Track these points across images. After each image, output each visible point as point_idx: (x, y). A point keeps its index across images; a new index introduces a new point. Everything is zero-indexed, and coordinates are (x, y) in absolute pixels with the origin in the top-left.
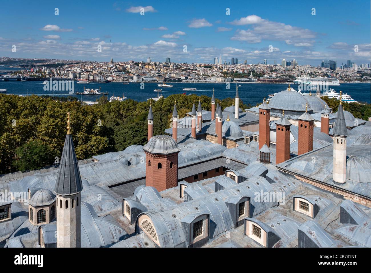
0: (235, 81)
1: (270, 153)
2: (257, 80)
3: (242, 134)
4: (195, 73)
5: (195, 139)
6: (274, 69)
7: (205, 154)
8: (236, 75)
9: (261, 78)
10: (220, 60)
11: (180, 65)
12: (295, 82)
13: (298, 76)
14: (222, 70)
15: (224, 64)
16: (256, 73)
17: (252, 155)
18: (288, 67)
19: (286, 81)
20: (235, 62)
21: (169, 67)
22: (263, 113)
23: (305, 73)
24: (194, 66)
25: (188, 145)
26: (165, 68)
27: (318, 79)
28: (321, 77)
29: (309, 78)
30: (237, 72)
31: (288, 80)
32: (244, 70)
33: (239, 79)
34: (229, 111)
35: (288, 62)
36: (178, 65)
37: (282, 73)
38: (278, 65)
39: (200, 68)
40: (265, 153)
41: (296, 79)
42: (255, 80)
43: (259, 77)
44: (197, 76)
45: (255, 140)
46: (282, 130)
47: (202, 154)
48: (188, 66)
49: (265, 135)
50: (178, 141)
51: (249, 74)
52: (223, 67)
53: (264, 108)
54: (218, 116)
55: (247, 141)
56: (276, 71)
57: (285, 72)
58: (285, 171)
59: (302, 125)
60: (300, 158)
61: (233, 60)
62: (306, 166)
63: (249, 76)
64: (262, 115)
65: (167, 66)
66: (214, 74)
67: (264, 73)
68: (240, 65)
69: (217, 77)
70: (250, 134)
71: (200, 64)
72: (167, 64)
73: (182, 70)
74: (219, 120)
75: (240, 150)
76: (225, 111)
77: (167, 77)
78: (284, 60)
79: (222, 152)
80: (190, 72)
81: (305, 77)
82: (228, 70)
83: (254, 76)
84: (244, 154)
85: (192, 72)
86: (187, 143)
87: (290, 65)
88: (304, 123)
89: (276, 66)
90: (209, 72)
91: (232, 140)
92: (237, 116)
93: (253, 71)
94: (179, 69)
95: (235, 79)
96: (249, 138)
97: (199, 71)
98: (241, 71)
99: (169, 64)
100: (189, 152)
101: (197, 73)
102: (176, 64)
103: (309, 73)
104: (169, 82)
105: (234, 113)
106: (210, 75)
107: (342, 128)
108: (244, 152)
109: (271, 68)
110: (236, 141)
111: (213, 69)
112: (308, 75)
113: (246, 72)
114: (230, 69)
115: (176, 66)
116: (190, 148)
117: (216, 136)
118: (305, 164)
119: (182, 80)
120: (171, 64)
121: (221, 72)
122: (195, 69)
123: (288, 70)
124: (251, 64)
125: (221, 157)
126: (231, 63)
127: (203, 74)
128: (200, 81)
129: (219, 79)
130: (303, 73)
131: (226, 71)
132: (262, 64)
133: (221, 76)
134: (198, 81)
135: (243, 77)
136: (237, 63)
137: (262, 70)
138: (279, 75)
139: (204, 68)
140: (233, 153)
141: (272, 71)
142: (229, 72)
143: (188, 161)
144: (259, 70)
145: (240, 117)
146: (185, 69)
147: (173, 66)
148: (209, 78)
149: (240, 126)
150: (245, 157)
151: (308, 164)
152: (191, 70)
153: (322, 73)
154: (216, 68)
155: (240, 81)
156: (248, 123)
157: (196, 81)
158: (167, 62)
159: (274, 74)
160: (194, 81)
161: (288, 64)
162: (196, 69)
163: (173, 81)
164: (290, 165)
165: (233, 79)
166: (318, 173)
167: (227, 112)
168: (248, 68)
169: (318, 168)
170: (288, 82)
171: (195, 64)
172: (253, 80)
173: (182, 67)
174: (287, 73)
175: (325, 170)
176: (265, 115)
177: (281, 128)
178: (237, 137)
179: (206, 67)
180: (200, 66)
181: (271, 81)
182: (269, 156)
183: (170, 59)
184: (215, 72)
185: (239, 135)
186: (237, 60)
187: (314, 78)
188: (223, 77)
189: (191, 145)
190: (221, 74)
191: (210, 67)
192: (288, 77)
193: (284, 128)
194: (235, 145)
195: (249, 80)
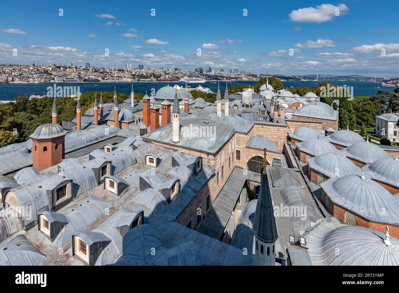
0: (141, 81)
1: (147, 129)
2: (156, 80)
3: (134, 117)
4: (111, 75)
5: (97, 125)
6: (167, 72)
7: (102, 136)
8: (142, 76)
9: (159, 79)
10: (130, 66)
11: (98, 69)
12: (180, 81)
13: (182, 77)
14: (131, 73)
15: (133, 69)
16: (156, 75)
17: (137, 132)
18: (176, 71)
19: (174, 81)
20: (141, 67)
21: (88, 70)
22: (145, 102)
23: (186, 75)
24: (110, 70)
25: (90, 130)
26: (85, 71)
27: (193, 79)
28: (195, 78)
29: (188, 78)
30: (142, 74)
31: (176, 79)
32: (147, 73)
33: (144, 80)
34: (127, 102)
35: (176, 68)
36: (96, 68)
37: (172, 75)
38: (170, 70)
39: (114, 71)
40: (143, 129)
41: (181, 79)
42: (155, 80)
43: (158, 78)
44: (112, 77)
45: (142, 121)
46: (154, 112)
47: (100, 136)
48: (104, 70)
49: (147, 117)
50: (82, 128)
51: (151, 76)
52: (132, 71)
53: (145, 99)
54: (115, 106)
55: (137, 123)
56: (168, 74)
57: (174, 75)
58: (146, 140)
59: (163, 108)
60: (159, 130)
61: (139, 66)
62: (160, 134)
63: (150, 77)
64: (145, 103)
65: (86, 69)
66: (125, 76)
67: (161, 76)
68: (145, 70)
69: (128, 78)
70: (139, 117)
71: (115, 68)
72: (86, 67)
73: (99, 72)
74: (116, 109)
75: (130, 130)
76: (125, 103)
77: (87, 78)
78: (173, 67)
79: (117, 132)
80: (107, 74)
81: (186, 78)
82: (136, 73)
83: (154, 77)
84: (132, 132)
85: (108, 74)
86: (89, 129)
87: (177, 70)
88: (165, 107)
89: (168, 70)
90: (121, 74)
91: (126, 123)
92: (132, 105)
93: (154, 74)
94: (97, 72)
95: (141, 79)
96: (138, 120)
97: (114, 74)
98: (145, 74)
99: (89, 68)
100: (88, 135)
101: (112, 75)
102: (94, 68)
103: (188, 76)
104: (89, 82)
105: (131, 103)
106: (122, 76)
107: (177, 108)
108: (132, 131)
109: (165, 72)
110: (129, 123)
111: (125, 72)
112: (188, 77)
113: (148, 74)
114: (138, 72)
115: (95, 70)
116: (90, 133)
117: (114, 121)
118: (159, 133)
119: (99, 81)
120: (91, 68)
121: (131, 75)
122: (110, 72)
123: (176, 74)
124: (152, 69)
125: (116, 136)
126: (138, 68)
127: (117, 76)
128: (114, 81)
129: (129, 79)
130: (185, 75)
131: (134, 73)
132: (160, 69)
133: (131, 77)
134: (113, 81)
135: (146, 78)
136: (143, 68)
137: (159, 74)
138: (170, 77)
139: (118, 71)
140: (124, 132)
141: (166, 74)
142: (137, 74)
143: (87, 142)
144: (158, 73)
145: (135, 106)
146: (102, 72)
147: (92, 70)
148: (121, 79)
149: (133, 112)
150: (132, 134)
151: (161, 133)
152: (107, 72)
153: (195, 75)
154: (127, 71)
155: (144, 81)
156: (140, 110)
157: (112, 81)
158: (87, 67)
159: (167, 76)
160: (110, 81)
161: (176, 69)
162: (112, 72)
163: (92, 81)
164: (150, 135)
165: (140, 79)
166: (166, 138)
167: (126, 103)
168: (150, 72)
169: (166, 135)
170: (176, 81)
171: (110, 68)
172: (153, 80)
173: (100, 71)
174: (175, 75)
175: (170, 135)
176: (147, 103)
177: (153, 111)
178: (130, 120)
179: (119, 70)
180: (114, 70)
181: (166, 80)
182: (146, 131)
183: (89, 64)
184: (126, 74)
185: (132, 119)
186: (143, 66)
187: (191, 79)
188: (132, 78)
189: (92, 130)
190: (131, 76)
191: (123, 71)
192: (176, 78)
193: (155, 111)
194: (128, 126)
195: (151, 80)
